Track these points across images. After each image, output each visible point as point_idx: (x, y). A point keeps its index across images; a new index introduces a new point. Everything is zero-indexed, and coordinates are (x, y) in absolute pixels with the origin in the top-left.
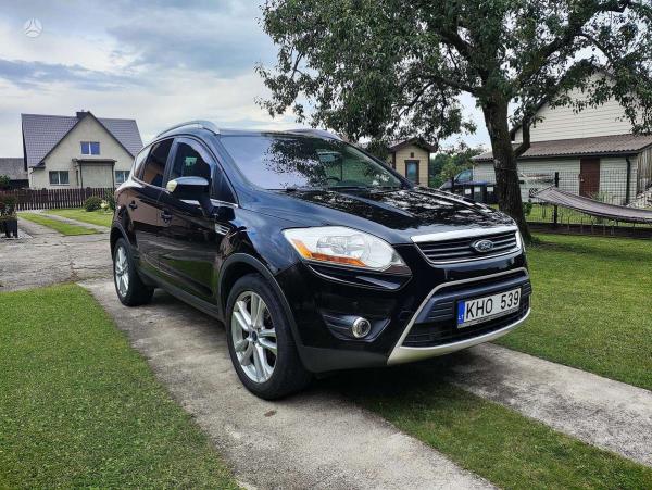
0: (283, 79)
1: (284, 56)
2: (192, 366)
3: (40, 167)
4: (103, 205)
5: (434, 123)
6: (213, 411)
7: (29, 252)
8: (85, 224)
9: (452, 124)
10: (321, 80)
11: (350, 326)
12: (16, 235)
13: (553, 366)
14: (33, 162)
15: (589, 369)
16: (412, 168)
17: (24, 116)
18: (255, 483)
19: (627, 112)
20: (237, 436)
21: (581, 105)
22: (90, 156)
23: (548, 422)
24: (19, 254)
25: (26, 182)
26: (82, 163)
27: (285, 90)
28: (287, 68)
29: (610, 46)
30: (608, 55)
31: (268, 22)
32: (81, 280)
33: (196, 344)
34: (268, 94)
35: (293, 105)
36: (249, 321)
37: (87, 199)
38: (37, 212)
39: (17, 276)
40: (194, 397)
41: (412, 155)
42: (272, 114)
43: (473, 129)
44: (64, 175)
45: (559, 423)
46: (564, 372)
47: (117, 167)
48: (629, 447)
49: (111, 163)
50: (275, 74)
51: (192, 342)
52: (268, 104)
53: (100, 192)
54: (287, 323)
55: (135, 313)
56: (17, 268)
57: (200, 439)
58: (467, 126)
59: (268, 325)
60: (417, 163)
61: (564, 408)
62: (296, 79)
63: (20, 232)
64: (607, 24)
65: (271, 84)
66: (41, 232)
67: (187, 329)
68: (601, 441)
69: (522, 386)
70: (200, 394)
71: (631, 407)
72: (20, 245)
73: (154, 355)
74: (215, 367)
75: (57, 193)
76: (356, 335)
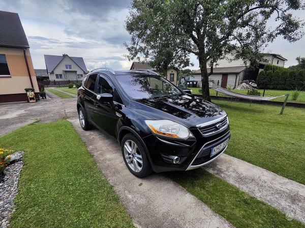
0: (133, 48)
1: (133, 39)
2: (110, 160)
3: (52, 73)
4: (74, 86)
5: (181, 63)
6: (120, 183)
7: (51, 105)
8: (68, 94)
9: (187, 63)
10: (145, 48)
11: (173, 160)
12: (45, 98)
13: (231, 158)
14: (50, 71)
15: (243, 159)
16: (172, 76)
17: (45, 56)
18: (140, 224)
19: (244, 62)
20: (130, 196)
21: (231, 60)
22: (68, 70)
23: (237, 185)
24: (47, 106)
25: (48, 78)
26: (66, 72)
27: (134, 52)
28: (134, 44)
29: (241, 40)
30: (241, 43)
31: (128, 27)
32: (68, 118)
33: (110, 148)
34: (128, 53)
35: (136, 57)
36: (131, 150)
37: (69, 84)
38: (53, 88)
39: (46, 116)
40: (112, 176)
41: (172, 72)
42: (129, 60)
43: (193, 65)
44: (61, 75)
45: (241, 186)
46: (235, 161)
47: (78, 73)
48: (268, 198)
49: (76, 72)
50: (130, 46)
51: (108, 147)
52: (128, 56)
53: (73, 82)
54: (147, 156)
55: (88, 133)
56: (46, 112)
57: (116, 199)
58: (191, 64)
59: (139, 153)
60: (174, 74)
61: (240, 179)
62: (138, 48)
63: (47, 97)
64: (241, 32)
65: (129, 49)
66: (54, 96)
67: (106, 141)
68: (258, 195)
69: (224, 168)
70: (114, 174)
71: (263, 178)
72: (48, 102)
73: (96, 154)
74: (118, 160)
75: (59, 82)
76: (174, 163)
